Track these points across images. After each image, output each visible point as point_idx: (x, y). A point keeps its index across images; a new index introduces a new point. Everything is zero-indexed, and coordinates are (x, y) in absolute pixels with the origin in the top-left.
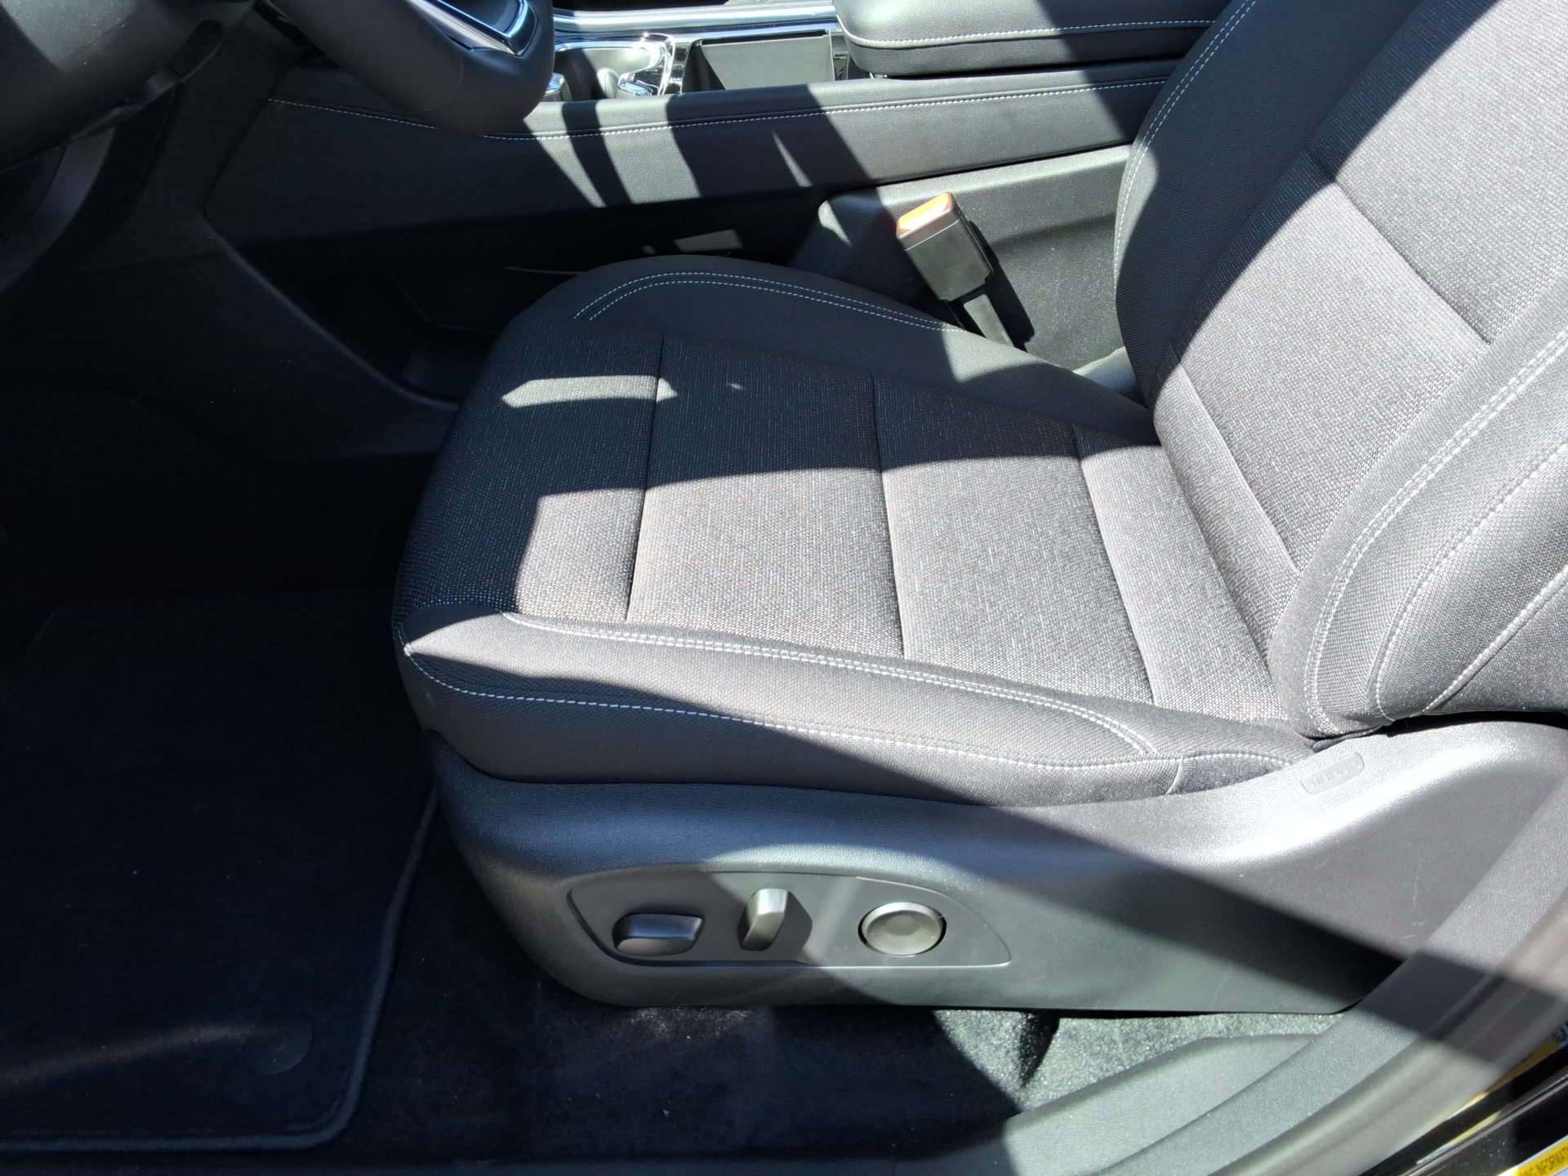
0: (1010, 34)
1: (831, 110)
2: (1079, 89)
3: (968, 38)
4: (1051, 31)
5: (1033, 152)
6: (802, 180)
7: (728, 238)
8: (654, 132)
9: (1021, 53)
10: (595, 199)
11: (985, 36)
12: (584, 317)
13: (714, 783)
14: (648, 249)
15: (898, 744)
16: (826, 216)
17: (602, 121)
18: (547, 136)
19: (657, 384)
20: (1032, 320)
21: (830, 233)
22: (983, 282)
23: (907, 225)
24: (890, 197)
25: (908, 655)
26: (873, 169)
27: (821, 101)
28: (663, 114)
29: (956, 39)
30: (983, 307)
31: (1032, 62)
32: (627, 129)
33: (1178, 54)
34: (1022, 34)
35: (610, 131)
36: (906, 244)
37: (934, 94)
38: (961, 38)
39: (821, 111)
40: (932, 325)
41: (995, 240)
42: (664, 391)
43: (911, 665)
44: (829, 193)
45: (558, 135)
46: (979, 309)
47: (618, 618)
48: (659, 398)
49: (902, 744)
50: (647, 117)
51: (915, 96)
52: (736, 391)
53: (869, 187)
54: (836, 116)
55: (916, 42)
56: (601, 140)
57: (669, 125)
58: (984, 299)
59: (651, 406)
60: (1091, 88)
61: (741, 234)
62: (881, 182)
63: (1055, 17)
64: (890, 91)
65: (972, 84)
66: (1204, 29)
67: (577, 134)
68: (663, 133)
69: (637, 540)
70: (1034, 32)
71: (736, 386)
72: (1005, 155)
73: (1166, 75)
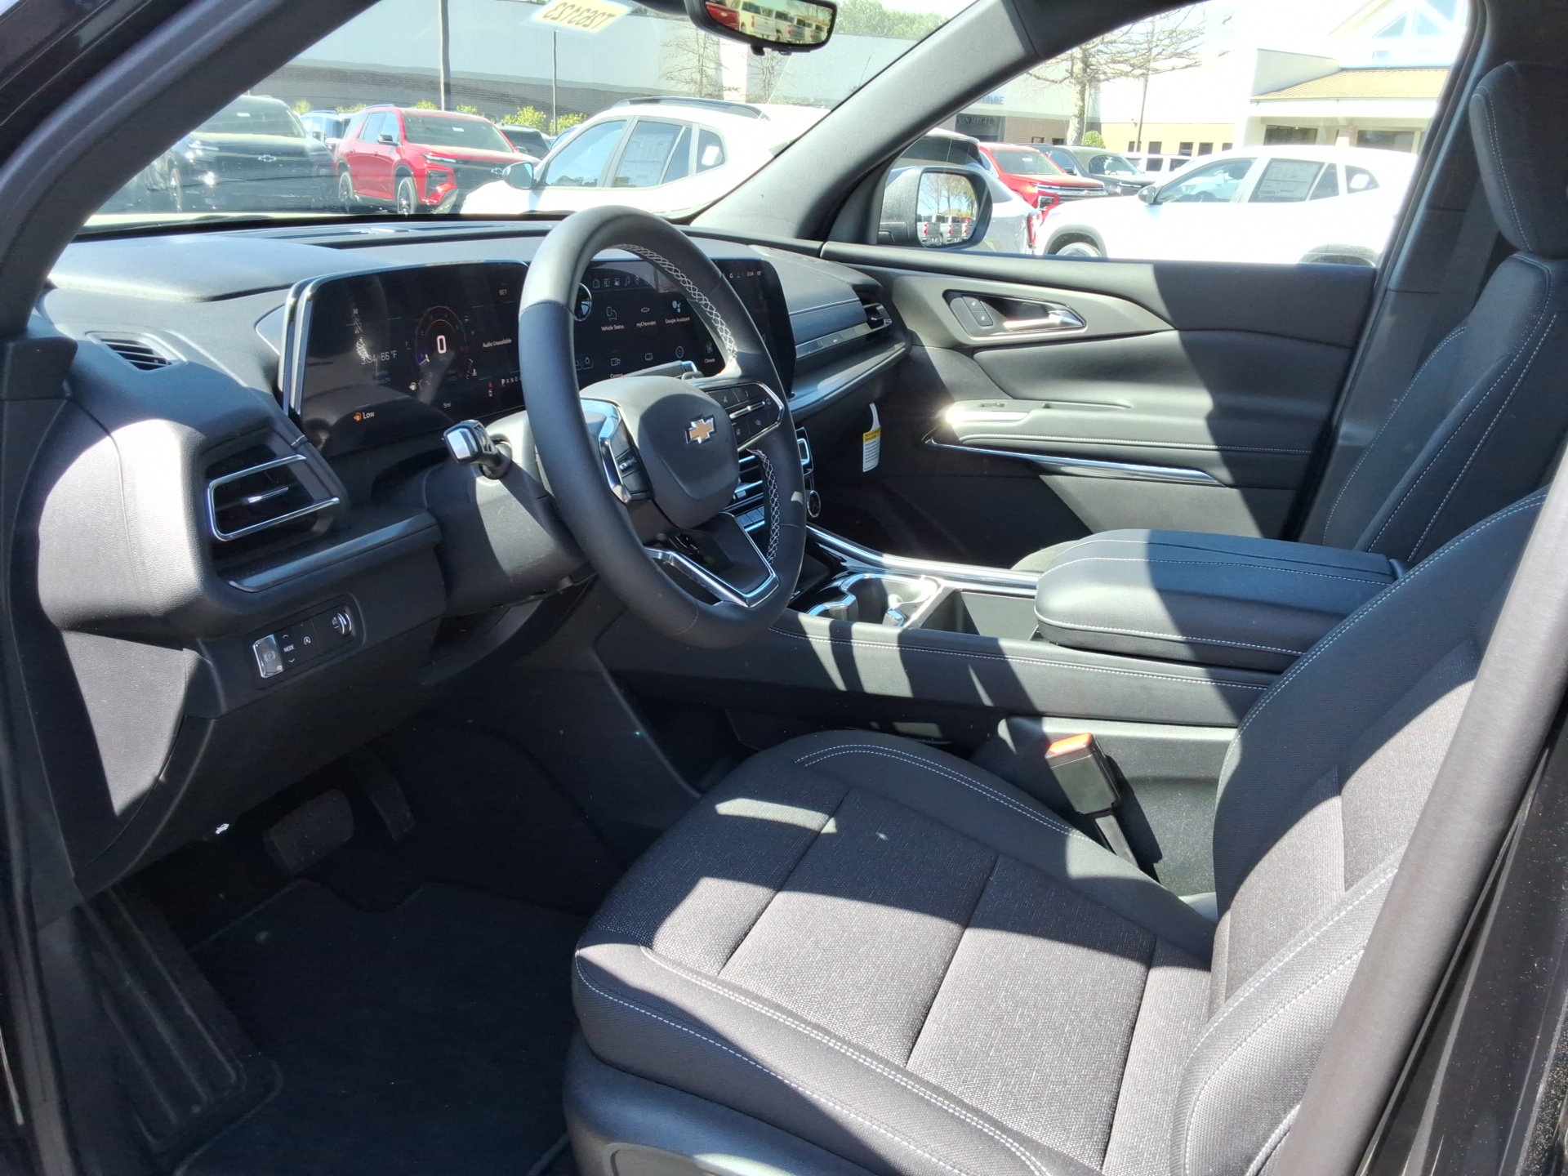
0: (1147, 634)
1: (1012, 659)
2: (1202, 681)
3: (1115, 630)
4: (1179, 638)
5: (1165, 718)
6: (987, 701)
7: (932, 729)
8: (887, 649)
9: (1156, 648)
10: (840, 684)
11: (1128, 631)
12: (802, 763)
13: (727, 1107)
14: (875, 725)
15: (852, 1115)
16: (1003, 729)
17: (854, 636)
18: (816, 639)
19: (828, 821)
20: (1161, 847)
21: (1003, 741)
22: (1109, 806)
23: (1056, 749)
24: (1049, 726)
25: (910, 1067)
26: (1040, 704)
27: (1005, 651)
28: (895, 639)
29: (1106, 629)
30: (1110, 826)
31: (1163, 656)
32: (870, 644)
33: (1279, 672)
34: (1156, 635)
35: (858, 643)
36: (1051, 763)
37: (1088, 662)
38: (1110, 630)
39: (1005, 658)
40: (1062, 829)
41: (1131, 776)
42: (830, 827)
43: (910, 1075)
44: (1009, 714)
45: (824, 640)
46: (1108, 825)
47: (713, 973)
48: (824, 831)
49: (855, 1116)
50: (885, 639)
51: (1075, 660)
52: (881, 840)
53: (1038, 716)
54: (1015, 662)
55: (1077, 626)
56: (850, 648)
57: (898, 646)
58: (1111, 819)
59: (816, 835)
60: (1212, 682)
61: (942, 729)
62: (1048, 714)
63: (1182, 627)
64: (1056, 654)
65: (1117, 661)
66: (1297, 657)
67: (835, 641)
68: (894, 649)
69: (753, 925)
70: (1165, 636)
71: (882, 836)
72: (1143, 715)
73: (1268, 684)
